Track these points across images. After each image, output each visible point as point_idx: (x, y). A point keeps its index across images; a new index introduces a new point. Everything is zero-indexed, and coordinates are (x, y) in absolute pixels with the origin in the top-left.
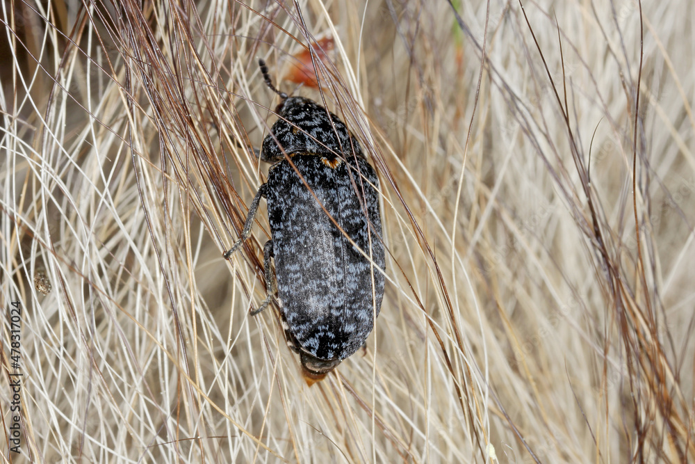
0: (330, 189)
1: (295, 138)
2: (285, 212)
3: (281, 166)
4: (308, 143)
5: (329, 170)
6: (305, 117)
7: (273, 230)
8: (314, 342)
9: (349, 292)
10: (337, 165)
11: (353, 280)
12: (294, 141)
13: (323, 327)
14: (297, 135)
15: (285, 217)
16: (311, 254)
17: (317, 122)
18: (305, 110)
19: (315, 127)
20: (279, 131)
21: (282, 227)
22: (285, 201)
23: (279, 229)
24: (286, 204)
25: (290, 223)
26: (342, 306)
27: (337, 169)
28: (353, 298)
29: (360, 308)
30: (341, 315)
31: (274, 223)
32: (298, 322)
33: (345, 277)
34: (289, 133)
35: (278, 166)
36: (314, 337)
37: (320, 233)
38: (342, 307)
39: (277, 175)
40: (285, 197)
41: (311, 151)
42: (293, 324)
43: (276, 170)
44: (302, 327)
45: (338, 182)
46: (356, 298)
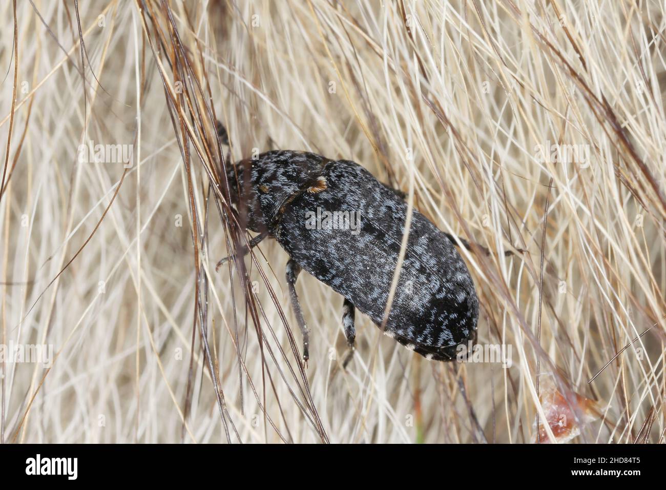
0: (341, 206)
1: (271, 195)
2: (325, 260)
3: (284, 228)
4: (286, 188)
5: (324, 194)
6: (259, 173)
7: (329, 282)
8: (445, 335)
9: (435, 269)
10: (325, 183)
11: (428, 257)
12: (274, 198)
13: (442, 316)
14: (271, 191)
15: (329, 262)
16: (378, 269)
17: (272, 167)
18: (252, 169)
19: (276, 172)
20: (251, 204)
21: (334, 272)
22: (316, 251)
23: (333, 277)
24: (319, 252)
25: (337, 263)
26: (440, 285)
27: (329, 187)
28: (442, 271)
29: (453, 273)
30: (447, 293)
31: (323, 276)
32: (418, 332)
33: (421, 262)
34: (263, 196)
35: (282, 229)
36: (442, 330)
37: (368, 247)
38: (441, 287)
39: (288, 238)
40: (314, 248)
41: (295, 192)
42: (417, 337)
43: (283, 235)
44: (425, 332)
45: (340, 195)
46: (444, 269)
